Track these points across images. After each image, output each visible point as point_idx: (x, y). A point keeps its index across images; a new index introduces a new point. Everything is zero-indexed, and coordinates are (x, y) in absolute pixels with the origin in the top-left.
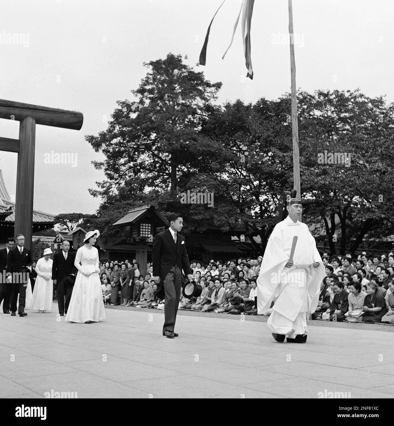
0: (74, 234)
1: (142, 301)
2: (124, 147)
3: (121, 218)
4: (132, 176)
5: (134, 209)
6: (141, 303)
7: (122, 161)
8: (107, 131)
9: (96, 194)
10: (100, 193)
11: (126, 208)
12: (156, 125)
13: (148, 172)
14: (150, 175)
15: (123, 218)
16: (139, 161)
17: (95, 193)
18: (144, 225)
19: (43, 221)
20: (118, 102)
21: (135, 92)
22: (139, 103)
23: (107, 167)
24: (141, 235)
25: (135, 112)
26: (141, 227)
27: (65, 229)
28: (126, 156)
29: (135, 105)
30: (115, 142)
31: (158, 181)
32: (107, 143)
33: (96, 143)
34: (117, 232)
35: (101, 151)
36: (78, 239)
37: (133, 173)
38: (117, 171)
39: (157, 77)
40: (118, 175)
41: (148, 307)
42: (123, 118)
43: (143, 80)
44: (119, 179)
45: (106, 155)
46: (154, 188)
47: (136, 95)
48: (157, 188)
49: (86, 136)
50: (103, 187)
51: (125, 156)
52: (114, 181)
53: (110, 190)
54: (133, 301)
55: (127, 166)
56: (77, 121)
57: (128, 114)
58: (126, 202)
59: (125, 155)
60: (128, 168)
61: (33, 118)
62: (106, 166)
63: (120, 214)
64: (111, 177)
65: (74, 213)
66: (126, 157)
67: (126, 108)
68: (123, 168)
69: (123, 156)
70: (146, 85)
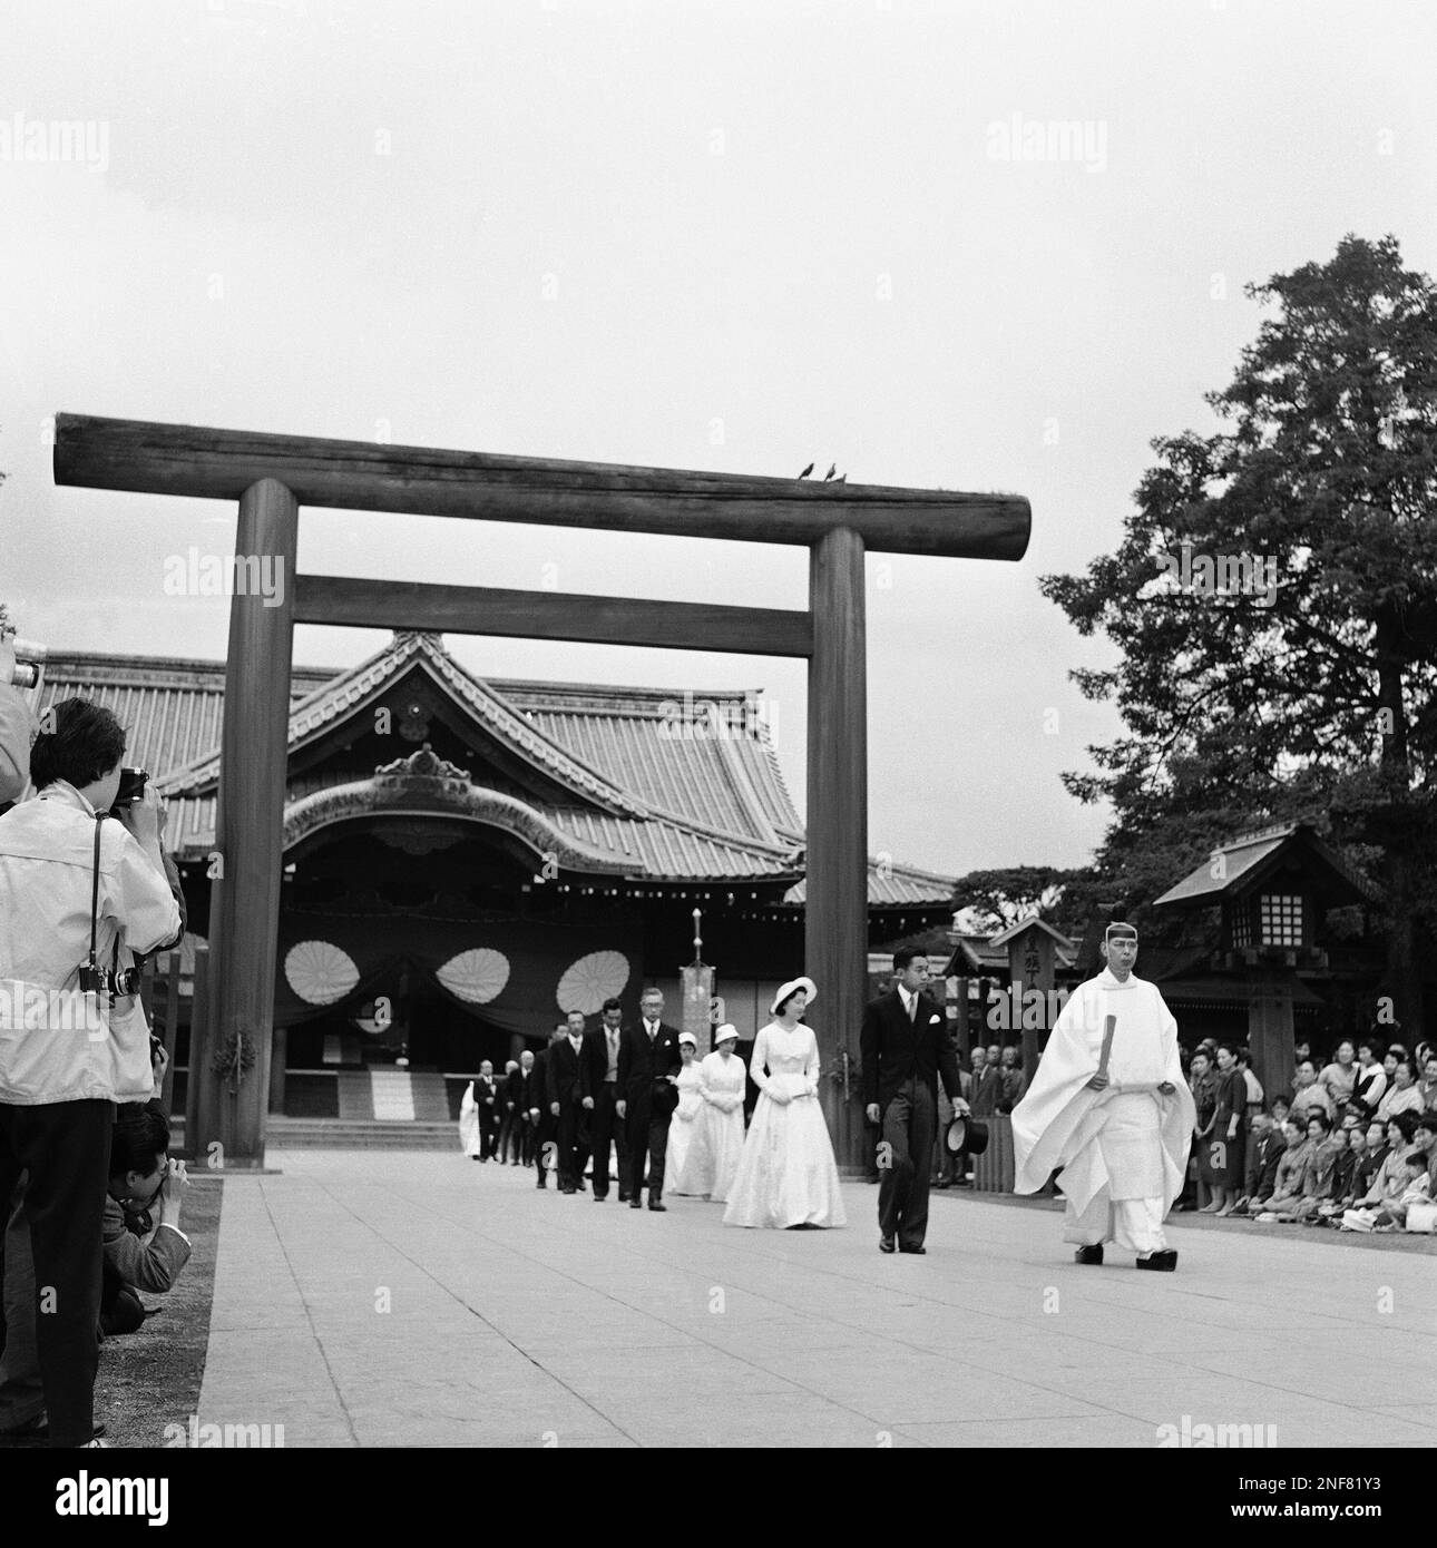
0: (1014, 942)
1: (1282, 1199)
2: (1186, 609)
3: (1184, 876)
4: (1226, 715)
5: (1234, 841)
6: (1278, 1205)
7: (1183, 661)
8: (1120, 553)
9: (1090, 790)
10: (1107, 787)
11: (1204, 837)
12: (1305, 515)
13: (1286, 696)
14: (1296, 709)
15: (1192, 876)
16: (1250, 659)
17: (1088, 786)
18: (1276, 900)
19: (916, 900)
20: (1155, 443)
21: (1222, 398)
22: (1239, 439)
23: (1129, 689)
24: (1267, 941)
25: (1223, 474)
26: (1265, 910)
27: (994, 927)
28: (1200, 643)
29: (1222, 447)
30: (1153, 594)
31: (1328, 729)
32: (1124, 600)
33: (1081, 603)
34: (1175, 931)
35: (1100, 630)
36: (1029, 960)
37: (1229, 703)
38: (1165, 699)
39: (1301, 333)
40: (1169, 715)
41: (1304, 1220)
42: (1177, 500)
43: (1250, 352)
44: (1176, 729)
45: (1121, 645)
46: (1313, 756)
47: (1226, 411)
48: (1325, 759)
49: (1042, 580)
50: (1117, 764)
51: (1195, 645)
52: (1155, 738)
53: (1145, 772)
54: (1247, 1197)
55: (1201, 679)
56: (1009, 528)
57: (1197, 483)
58: (1202, 816)
59: (1193, 640)
60: (1209, 687)
61: (853, 529)
62: (1124, 686)
63: (1181, 862)
64: (1144, 724)
65: (1022, 868)
66: (1198, 648)
67: (1186, 461)
68: (1188, 689)
69: (1186, 644)
70: (1261, 368)
